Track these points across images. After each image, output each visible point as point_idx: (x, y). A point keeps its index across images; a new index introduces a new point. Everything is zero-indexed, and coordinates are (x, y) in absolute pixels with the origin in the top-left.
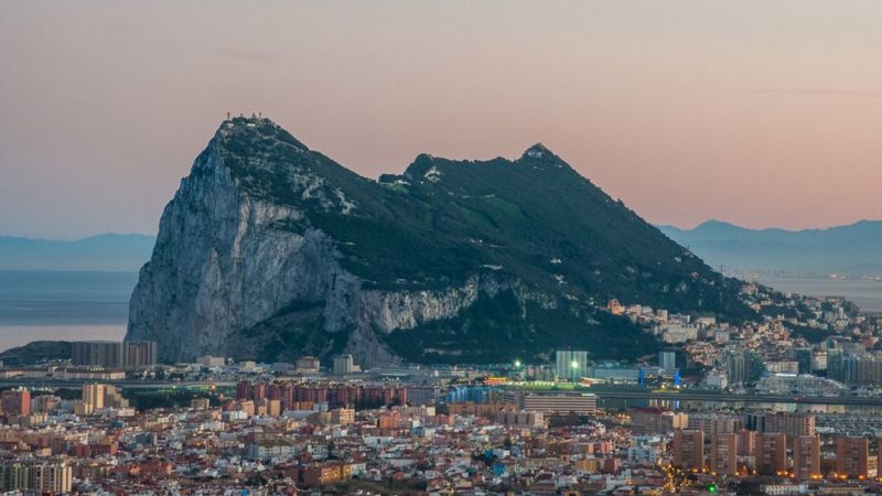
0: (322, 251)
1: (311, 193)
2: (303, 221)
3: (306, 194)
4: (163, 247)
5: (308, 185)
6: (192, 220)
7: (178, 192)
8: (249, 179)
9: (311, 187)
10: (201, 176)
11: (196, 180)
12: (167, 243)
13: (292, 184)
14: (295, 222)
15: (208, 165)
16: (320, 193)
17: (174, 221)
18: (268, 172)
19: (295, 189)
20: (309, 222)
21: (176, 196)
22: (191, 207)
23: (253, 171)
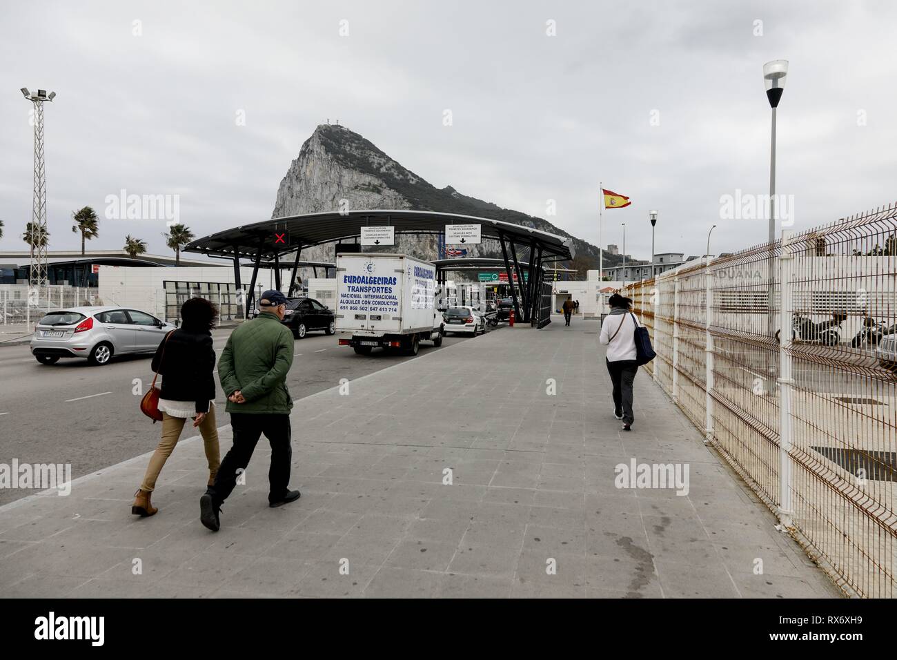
0: (396, 204)
1: (386, 170)
2: (381, 185)
3: (383, 170)
4: (279, 210)
5: (385, 164)
6: (297, 188)
7: (289, 170)
8: (341, 156)
9: (386, 166)
10: (305, 155)
11: (301, 160)
12: (282, 207)
13: (373, 162)
14: (374, 186)
15: (310, 148)
16: (393, 171)
17: (286, 190)
18: (355, 156)
19: (375, 166)
20: (385, 185)
21: (288, 173)
22: (297, 178)
23: (344, 153)
